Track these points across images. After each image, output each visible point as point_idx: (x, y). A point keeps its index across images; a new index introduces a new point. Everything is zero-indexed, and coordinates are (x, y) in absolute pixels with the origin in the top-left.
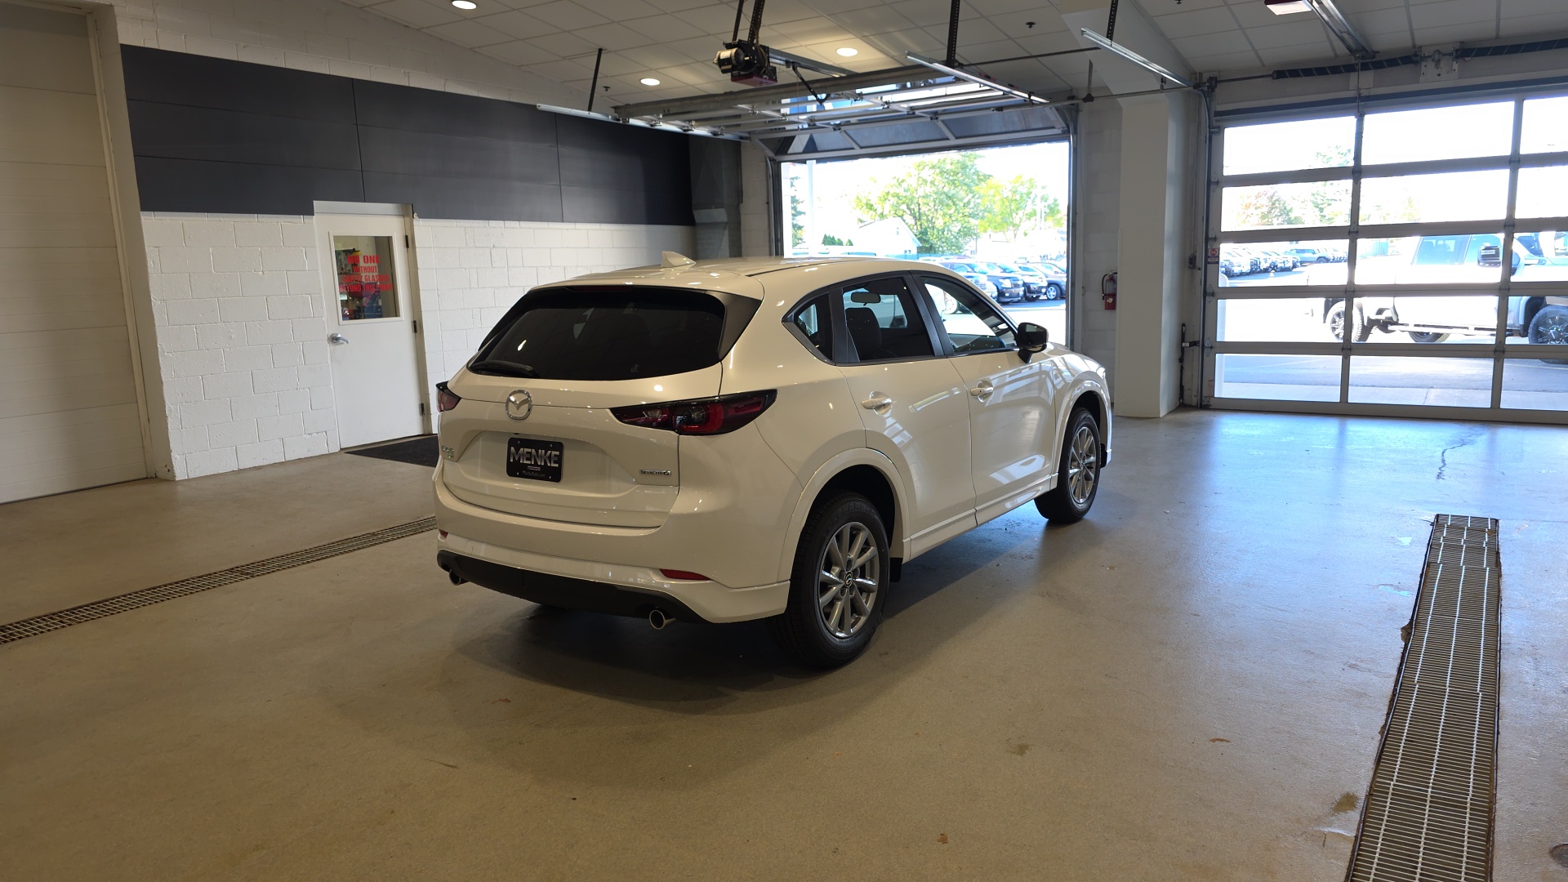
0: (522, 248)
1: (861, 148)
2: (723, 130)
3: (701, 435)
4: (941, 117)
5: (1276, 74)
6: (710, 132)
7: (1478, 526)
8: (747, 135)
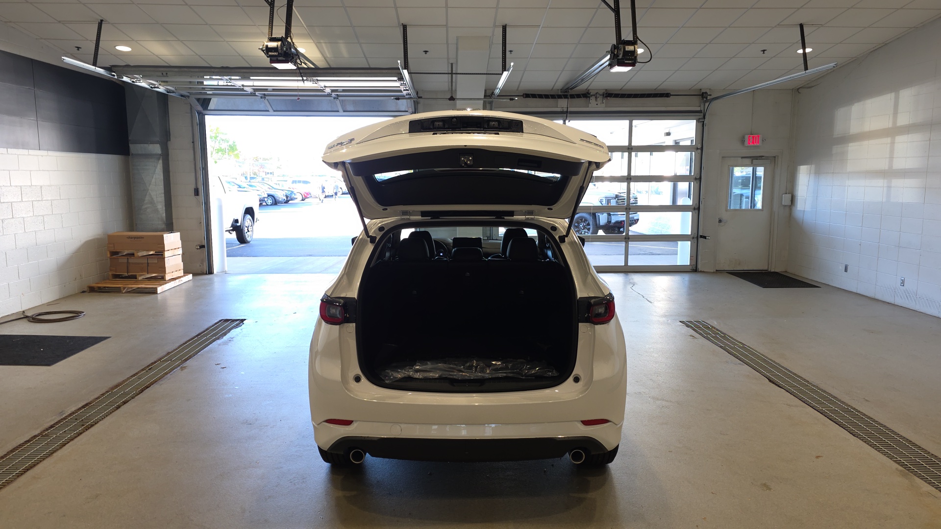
0: (9, 171)
1: (274, 111)
2: (176, 90)
3: (603, 324)
4: (340, 98)
5: (525, 96)
6: (166, 90)
7: (703, 325)
8: (188, 94)
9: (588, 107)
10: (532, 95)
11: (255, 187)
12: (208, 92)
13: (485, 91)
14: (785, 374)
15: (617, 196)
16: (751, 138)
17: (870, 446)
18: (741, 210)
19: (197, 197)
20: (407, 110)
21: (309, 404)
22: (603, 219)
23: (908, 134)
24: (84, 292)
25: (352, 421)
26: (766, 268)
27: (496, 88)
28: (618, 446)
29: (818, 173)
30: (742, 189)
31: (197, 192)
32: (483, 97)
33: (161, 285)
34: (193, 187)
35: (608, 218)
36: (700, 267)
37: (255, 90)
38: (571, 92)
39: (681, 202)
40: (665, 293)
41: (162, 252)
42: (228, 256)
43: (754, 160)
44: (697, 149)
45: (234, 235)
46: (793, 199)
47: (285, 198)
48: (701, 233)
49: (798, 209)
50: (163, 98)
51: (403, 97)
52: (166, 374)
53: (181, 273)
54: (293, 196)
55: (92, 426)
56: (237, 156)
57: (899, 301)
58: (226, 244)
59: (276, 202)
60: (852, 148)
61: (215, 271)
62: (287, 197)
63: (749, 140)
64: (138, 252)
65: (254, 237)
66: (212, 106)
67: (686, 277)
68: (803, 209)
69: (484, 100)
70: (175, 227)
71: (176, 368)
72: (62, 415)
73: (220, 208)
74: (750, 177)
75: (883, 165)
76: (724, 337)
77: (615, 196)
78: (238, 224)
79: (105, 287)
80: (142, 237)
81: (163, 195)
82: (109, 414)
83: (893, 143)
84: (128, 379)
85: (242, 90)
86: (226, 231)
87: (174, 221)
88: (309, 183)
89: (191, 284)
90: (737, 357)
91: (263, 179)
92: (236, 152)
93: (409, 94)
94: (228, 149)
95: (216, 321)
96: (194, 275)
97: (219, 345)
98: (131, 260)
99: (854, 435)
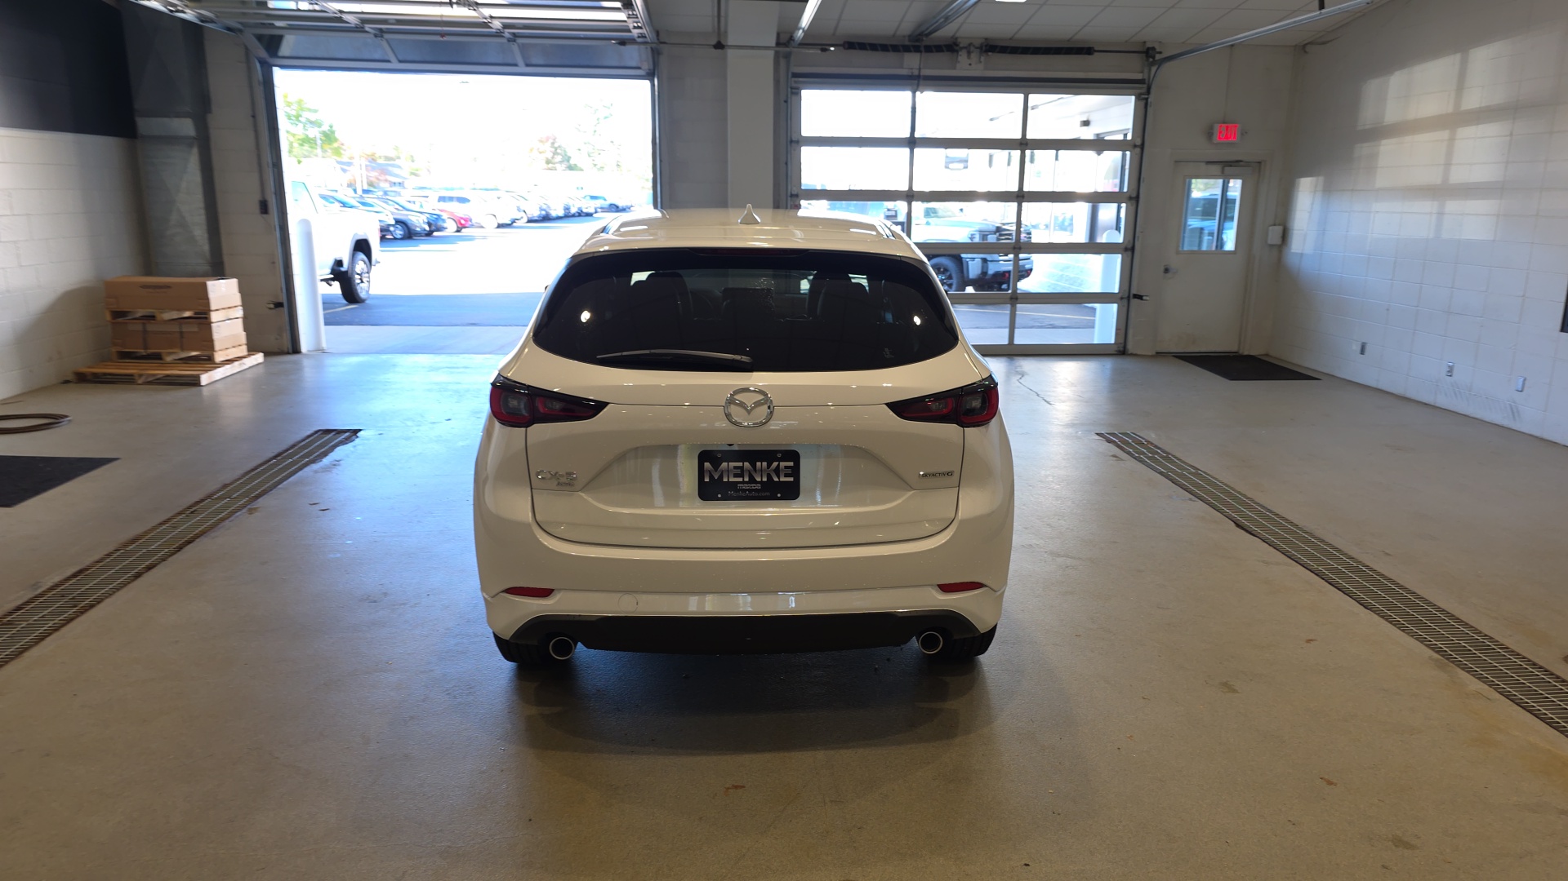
1: (400, 61)
2: (217, 17)
3: (979, 426)
4: (520, 41)
5: (847, 46)
6: (197, 18)
7: (1134, 440)
8: (240, 26)
9: (955, 68)
10: (859, 44)
11: (371, 206)
12: (278, 23)
13: (778, 35)
14: (1260, 514)
15: (998, 230)
16: (1224, 129)
17: (1391, 622)
18: (1200, 252)
19: (264, 216)
20: (639, 65)
21: (476, 569)
22: (974, 268)
23: (1478, 124)
24: (67, 382)
25: (553, 590)
26: (1234, 348)
27: (797, 27)
28: (995, 627)
29: (1328, 190)
30: (1203, 220)
31: (264, 208)
32: (773, 44)
33: (207, 371)
34: (257, 197)
35: (983, 267)
36: (1130, 348)
37: (364, 21)
38: (926, 41)
39: (1103, 238)
40: (1073, 388)
41: (205, 313)
42: (327, 324)
43: (1226, 168)
44: (1135, 146)
45: (336, 288)
46: (1285, 235)
47: (427, 228)
48: (1134, 291)
49: (1293, 251)
50: (193, 31)
51: (632, 41)
52: (223, 520)
53: (243, 351)
54: (440, 223)
55: (92, 606)
56: (337, 152)
57: (1442, 401)
58: (324, 303)
59: (410, 234)
60: (1387, 148)
61: (305, 345)
62: (429, 224)
63: (1220, 132)
64: (161, 312)
65: (372, 292)
66: (285, 49)
67: (1108, 364)
68: (1300, 252)
69: (778, 49)
70: (228, 268)
71: (240, 510)
72: (36, 589)
73: (308, 238)
74: (1217, 199)
75: (1433, 177)
76: (1167, 459)
77: (994, 229)
78: (343, 269)
79: (105, 374)
80: (167, 286)
81: (203, 212)
82: (122, 587)
83: (1452, 140)
84: (154, 528)
85: (340, 20)
86: (322, 280)
87: (226, 259)
88: (469, 201)
89: (261, 370)
90: (1186, 489)
91: (386, 193)
92: (335, 145)
93: (642, 36)
94: (321, 139)
95: (309, 433)
96: (267, 354)
97: (316, 472)
98: (151, 327)
99: (1366, 607)
